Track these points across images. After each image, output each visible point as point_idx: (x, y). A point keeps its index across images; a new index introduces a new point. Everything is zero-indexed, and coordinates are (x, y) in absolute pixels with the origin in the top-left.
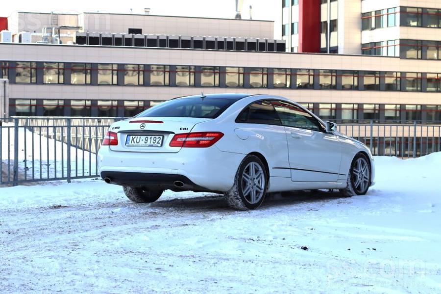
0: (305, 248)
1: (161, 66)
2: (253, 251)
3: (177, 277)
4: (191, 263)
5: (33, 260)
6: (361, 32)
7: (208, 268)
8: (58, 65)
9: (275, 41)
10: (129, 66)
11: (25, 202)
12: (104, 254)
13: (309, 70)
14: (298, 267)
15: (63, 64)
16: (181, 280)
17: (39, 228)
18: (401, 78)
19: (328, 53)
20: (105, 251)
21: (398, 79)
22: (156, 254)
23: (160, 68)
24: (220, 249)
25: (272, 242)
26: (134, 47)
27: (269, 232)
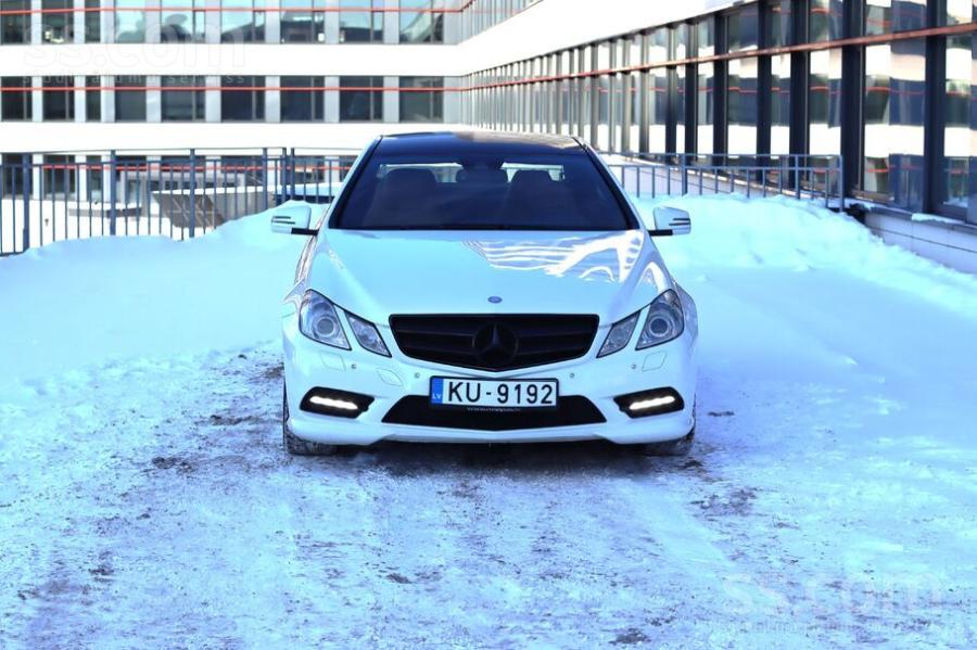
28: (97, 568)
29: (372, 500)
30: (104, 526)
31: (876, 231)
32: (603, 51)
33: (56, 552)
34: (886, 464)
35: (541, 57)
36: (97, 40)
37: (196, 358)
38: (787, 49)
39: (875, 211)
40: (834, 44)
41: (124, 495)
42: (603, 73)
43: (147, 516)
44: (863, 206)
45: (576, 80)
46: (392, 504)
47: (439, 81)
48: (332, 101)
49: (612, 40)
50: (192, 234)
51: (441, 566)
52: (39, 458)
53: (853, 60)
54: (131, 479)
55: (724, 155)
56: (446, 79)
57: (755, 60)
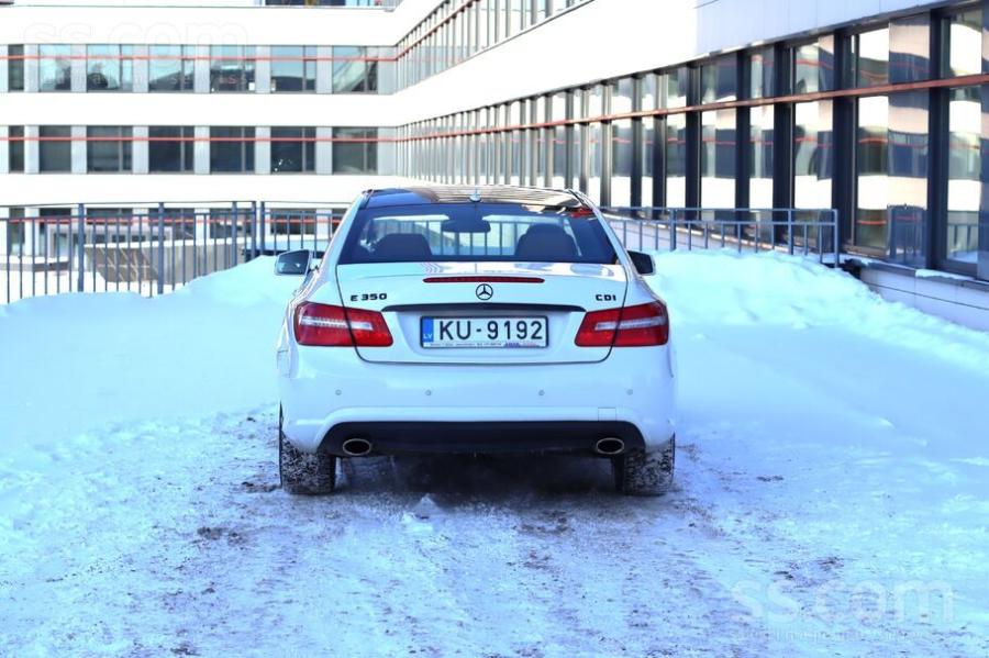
28: (179, 648)
29: (442, 571)
30: (171, 601)
31: (874, 287)
32: (559, 103)
33: (128, 630)
34: (960, 531)
35: (488, 108)
36: (21, 88)
37: (203, 422)
38: (771, 100)
39: (874, 267)
40: (825, 95)
41: (181, 568)
42: (559, 124)
43: (211, 591)
44: (859, 262)
45: (528, 131)
46: (463, 576)
47: (372, 132)
48: (263, 152)
49: (569, 91)
50: (161, 291)
51: (539, 642)
52: (79, 529)
53: (845, 111)
54: (181, 552)
55: (698, 209)
56: (380, 131)
57: (733, 112)
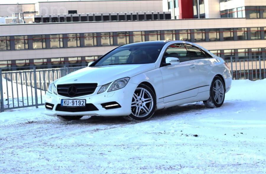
0: (196, 136)
1: (91, 34)
2: (162, 139)
3: (114, 158)
4: (122, 149)
5: (18, 154)
6: (220, 3)
7: (134, 151)
8: (24, 37)
9: (164, 12)
10: (70, 35)
11: (10, 121)
12: (65, 147)
13: (187, 30)
14: (193, 146)
15: (27, 36)
16: (117, 159)
17: (20, 135)
18: (247, 31)
19: (199, 18)
20: (65, 146)
21: (246, 32)
22: (99, 145)
23: (90, 35)
24: (141, 140)
25: (174, 134)
26: (72, 22)
27: (171, 128)
